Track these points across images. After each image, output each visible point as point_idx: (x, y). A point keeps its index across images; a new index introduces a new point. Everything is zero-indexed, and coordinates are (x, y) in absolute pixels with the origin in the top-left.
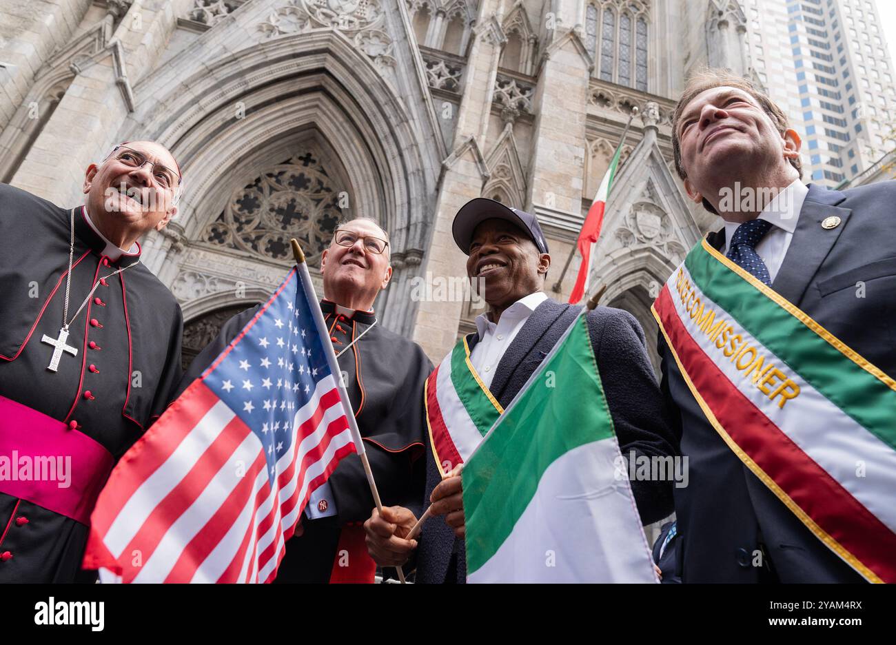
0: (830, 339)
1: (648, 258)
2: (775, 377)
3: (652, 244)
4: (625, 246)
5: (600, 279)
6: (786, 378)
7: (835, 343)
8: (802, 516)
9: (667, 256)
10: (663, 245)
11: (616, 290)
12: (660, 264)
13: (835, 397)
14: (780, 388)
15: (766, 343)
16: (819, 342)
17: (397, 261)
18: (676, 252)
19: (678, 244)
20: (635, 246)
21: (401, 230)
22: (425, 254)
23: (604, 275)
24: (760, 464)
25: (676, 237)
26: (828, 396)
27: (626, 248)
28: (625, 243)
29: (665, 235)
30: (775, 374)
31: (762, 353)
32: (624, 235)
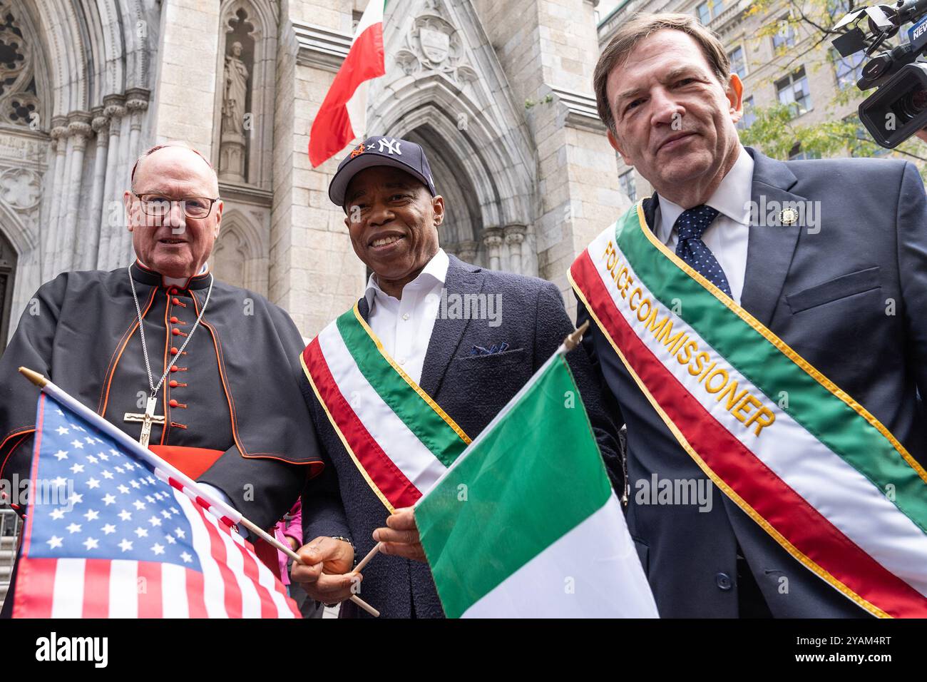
0: (803, 365)
1: (436, 88)
2: (749, 404)
3: (439, 71)
4: (407, 75)
5: (380, 119)
6: (761, 405)
7: (807, 369)
8: (781, 540)
9: (458, 85)
10: (452, 72)
11: (399, 131)
12: (451, 96)
13: (810, 425)
14: (755, 415)
15: (739, 367)
16: (793, 367)
17: (114, 107)
18: (468, 80)
19: (470, 69)
20: (419, 74)
21: (114, 61)
22: (152, 94)
23: (384, 114)
24: (738, 492)
25: (467, 61)
26: (803, 424)
27: (409, 77)
28: (407, 70)
29: (454, 59)
30: (749, 401)
31: (735, 378)
32: (407, 60)
